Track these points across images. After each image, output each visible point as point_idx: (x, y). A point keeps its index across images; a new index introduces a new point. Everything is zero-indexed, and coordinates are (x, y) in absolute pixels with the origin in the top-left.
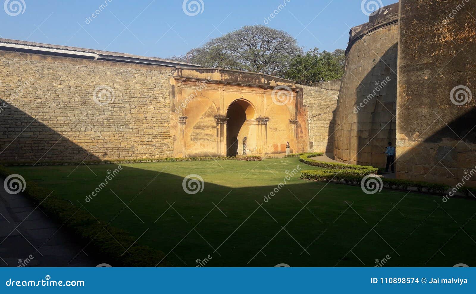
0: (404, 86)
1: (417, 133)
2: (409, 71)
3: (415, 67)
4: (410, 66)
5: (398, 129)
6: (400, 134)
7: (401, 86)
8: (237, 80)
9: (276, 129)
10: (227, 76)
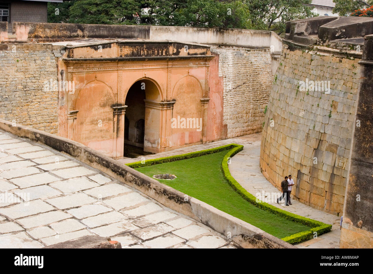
0: (354, 177)
1: (361, 221)
2: (359, 165)
3: (365, 164)
4: (361, 161)
5: (345, 213)
6: (346, 218)
7: (351, 176)
8: (139, 54)
9: (185, 113)
10: (128, 49)
